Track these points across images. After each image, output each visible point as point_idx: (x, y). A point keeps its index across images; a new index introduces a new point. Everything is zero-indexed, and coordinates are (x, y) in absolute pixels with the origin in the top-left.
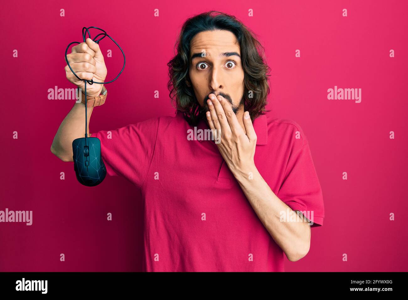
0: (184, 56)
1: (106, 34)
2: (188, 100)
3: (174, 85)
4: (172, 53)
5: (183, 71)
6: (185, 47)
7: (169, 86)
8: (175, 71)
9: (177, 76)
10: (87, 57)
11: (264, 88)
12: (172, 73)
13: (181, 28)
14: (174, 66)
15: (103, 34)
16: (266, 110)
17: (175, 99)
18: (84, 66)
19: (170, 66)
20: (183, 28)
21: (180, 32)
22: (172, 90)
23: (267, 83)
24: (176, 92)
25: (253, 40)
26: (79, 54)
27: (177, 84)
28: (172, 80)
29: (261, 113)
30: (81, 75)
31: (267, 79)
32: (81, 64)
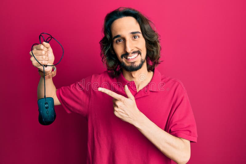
0: (108, 37)
1: (52, 37)
2: (113, 63)
3: (104, 54)
4: (101, 35)
5: (108, 45)
6: (108, 31)
7: (101, 54)
8: (104, 46)
9: (105, 49)
10: (43, 52)
11: (158, 47)
12: (102, 47)
13: (104, 20)
14: (103, 43)
15: (50, 37)
16: (160, 61)
17: (105, 62)
18: (42, 58)
19: (101, 44)
20: (105, 20)
21: (104, 23)
22: (103, 57)
23: (159, 44)
24: (106, 59)
25: (147, 20)
26: (39, 51)
27: (106, 53)
28: (103, 51)
29: (158, 63)
30: (42, 63)
31: (159, 42)
32: (41, 56)
